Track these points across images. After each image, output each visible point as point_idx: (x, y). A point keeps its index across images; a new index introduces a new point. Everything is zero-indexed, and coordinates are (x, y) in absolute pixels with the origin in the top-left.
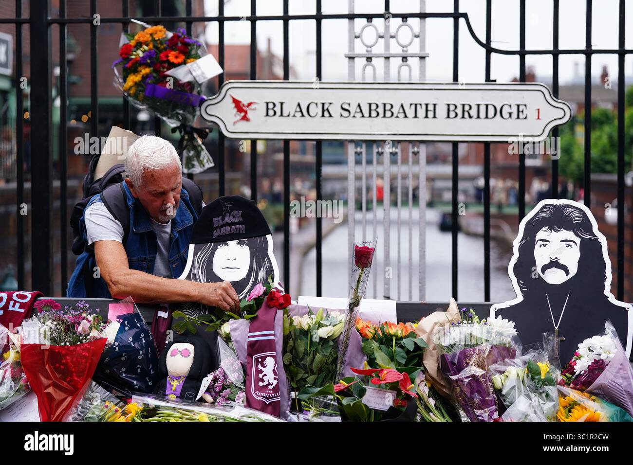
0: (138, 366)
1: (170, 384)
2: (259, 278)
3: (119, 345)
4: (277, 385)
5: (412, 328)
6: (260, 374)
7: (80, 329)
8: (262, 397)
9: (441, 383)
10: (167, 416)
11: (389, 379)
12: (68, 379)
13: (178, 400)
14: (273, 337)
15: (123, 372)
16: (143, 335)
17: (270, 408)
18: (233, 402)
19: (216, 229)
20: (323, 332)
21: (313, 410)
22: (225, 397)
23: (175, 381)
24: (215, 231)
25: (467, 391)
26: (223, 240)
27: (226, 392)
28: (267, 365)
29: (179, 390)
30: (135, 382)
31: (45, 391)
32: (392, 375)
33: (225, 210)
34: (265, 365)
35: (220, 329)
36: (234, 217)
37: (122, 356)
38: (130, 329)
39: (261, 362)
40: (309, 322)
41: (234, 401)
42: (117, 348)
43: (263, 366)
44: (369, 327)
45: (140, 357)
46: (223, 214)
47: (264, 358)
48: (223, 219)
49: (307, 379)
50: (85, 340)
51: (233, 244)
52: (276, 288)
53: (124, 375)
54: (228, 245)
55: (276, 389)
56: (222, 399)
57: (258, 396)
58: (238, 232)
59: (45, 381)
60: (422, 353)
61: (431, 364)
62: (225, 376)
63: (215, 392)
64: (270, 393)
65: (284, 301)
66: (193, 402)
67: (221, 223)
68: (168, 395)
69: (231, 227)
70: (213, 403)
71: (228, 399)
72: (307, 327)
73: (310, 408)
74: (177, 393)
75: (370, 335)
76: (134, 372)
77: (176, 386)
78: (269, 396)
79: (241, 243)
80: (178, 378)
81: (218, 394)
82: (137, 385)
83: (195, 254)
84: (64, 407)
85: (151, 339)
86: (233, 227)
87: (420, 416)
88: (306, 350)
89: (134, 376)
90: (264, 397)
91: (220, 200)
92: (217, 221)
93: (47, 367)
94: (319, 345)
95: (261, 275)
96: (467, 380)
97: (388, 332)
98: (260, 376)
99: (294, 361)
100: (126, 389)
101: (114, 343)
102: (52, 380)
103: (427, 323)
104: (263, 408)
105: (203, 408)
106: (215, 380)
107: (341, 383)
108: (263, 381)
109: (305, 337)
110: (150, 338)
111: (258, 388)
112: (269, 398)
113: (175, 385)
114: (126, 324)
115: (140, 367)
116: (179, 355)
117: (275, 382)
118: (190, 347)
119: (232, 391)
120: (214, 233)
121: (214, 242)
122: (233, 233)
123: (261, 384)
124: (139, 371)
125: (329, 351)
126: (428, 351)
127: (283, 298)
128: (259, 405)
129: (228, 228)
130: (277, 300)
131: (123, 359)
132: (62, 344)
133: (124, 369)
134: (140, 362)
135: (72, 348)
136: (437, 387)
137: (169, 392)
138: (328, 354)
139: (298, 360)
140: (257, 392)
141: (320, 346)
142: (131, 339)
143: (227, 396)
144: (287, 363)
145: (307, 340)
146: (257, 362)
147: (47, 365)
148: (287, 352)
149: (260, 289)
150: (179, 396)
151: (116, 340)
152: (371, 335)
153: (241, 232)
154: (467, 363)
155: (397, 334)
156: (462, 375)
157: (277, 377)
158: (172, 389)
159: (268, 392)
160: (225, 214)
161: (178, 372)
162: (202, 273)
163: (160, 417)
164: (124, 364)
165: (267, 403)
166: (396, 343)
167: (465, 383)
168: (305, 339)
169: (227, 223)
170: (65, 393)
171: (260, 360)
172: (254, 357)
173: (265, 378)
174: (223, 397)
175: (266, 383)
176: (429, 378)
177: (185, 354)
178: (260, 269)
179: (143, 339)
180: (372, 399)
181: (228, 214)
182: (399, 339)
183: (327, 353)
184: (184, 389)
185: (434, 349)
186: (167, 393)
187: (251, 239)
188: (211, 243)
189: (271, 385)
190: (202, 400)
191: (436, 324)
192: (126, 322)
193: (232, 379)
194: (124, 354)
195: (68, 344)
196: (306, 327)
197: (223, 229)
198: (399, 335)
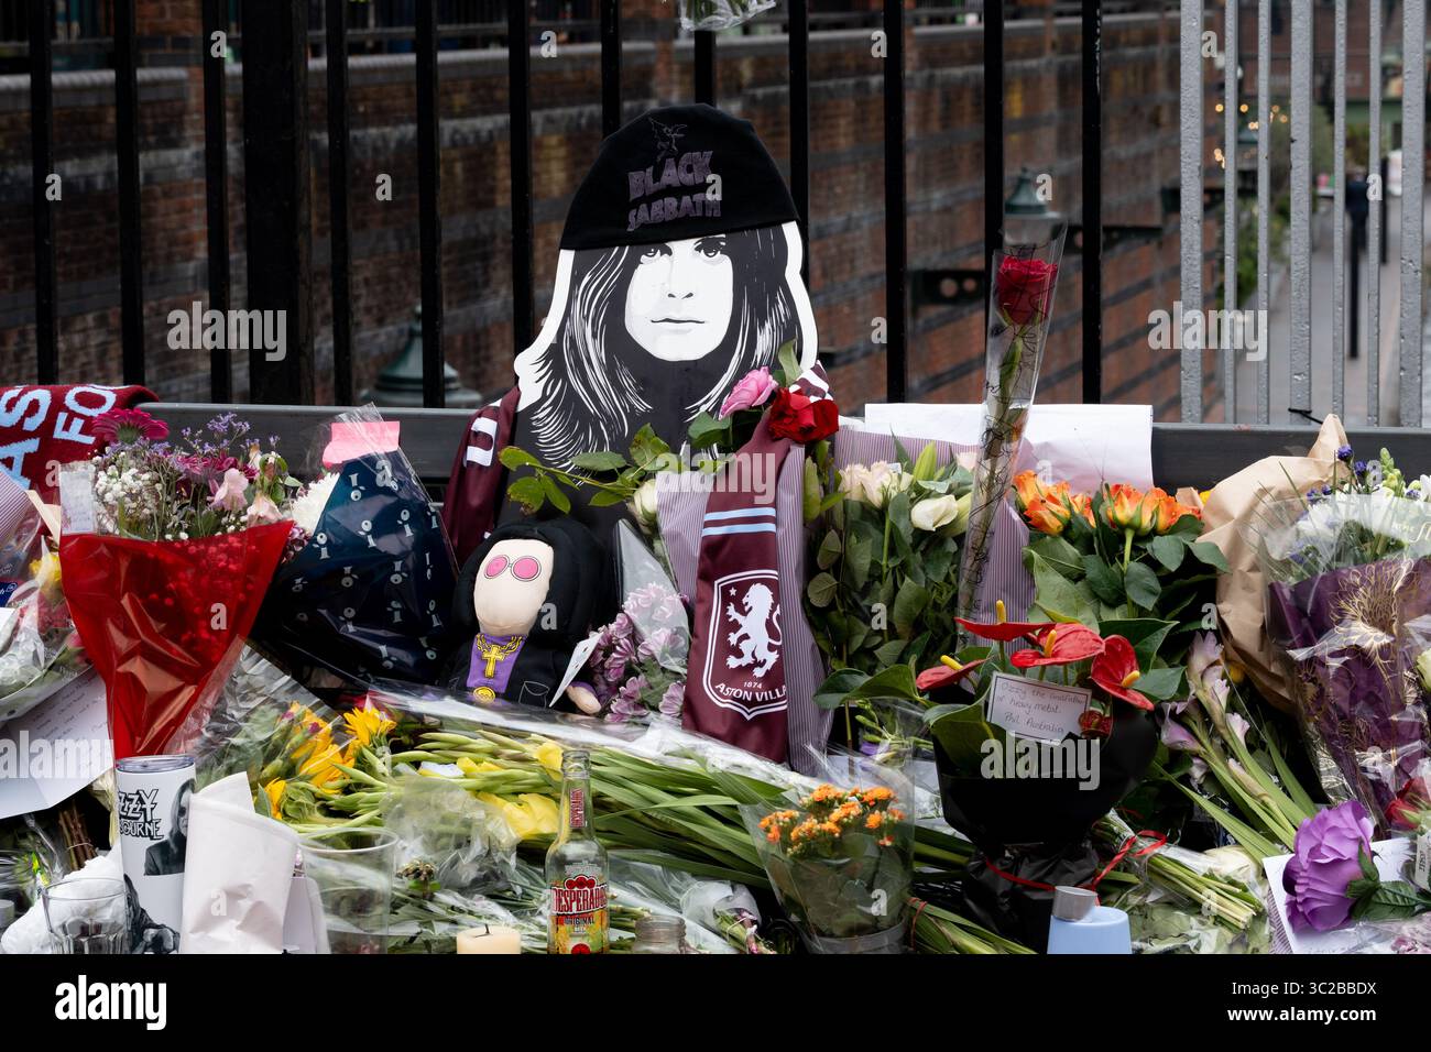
0: (394, 604)
1: (480, 656)
2: (758, 353)
3: (329, 541)
4: (778, 665)
5: (1195, 503)
6: (731, 634)
7: (221, 494)
8: (734, 699)
9: (1273, 670)
10: (451, 749)
11: (1066, 652)
12: (184, 638)
13: (500, 703)
14: (770, 527)
15: (348, 620)
16: (405, 516)
17: (755, 734)
18: (652, 714)
19: (636, 204)
20: (926, 515)
21: (889, 741)
22: (632, 698)
23: (495, 649)
24: (633, 212)
25: (1337, 693)
26: (657, 237)
27: (634, 685)
28: (751, 609)
29: (505, 675)
30: (383, 649)
31: (120, 669)
32: (1077, 643)
33: (662, 149)
34: (747, 608)
35: (632, 500)
36: (690, 169)
37: (343, 575)
38: (365, 495)
39: (736, 597)
40: (886, 484)
41: (656, 709)
42: (324, 550)
43: (741, 610)
44: (1055, 501)
45: (396, 579)
46: (659, 159)
47: (743, 588)
48: (657, 177)
49: (876, 652)
50: (232, 528)
51: (684, 249)
52: (804, 382)
53: (351, 628)
54: (670, 252)
55: (774, 678)
56: (626, 705)
57: (721, 698)
58: (699, 214)
59: (121, 642)
60: (1216, 580)
61: (1241, 613)
62: (635, 637)
63: (608, 684)
64: (757, 690)
65: (816, 421)
66: (544, 710)
67: (652, 187)
68: (472, 690)
69: (679, 200)
70: (601, 715)
71: (642, 704)
72: (881, 498)
73: (880, 734)
74: (497, 683)
75: (1054, 524)
76: (384, 620)
77: (497, 662)
78: (754, 696)
79: (708, 248)
80: (503, 640)
81: (614, 689)
82: (388, 658)
83: (576, 280)
84: (172, 716)
85: (435, 526)
86: (686, 199)
87: (1201, 767)
88: (875, 565)
89: (381, 633)
90: (740, 700)
91: (651, 119)
92: (639, 181)
93: (125, 601)
94: (914, 551)
95: (764, 341)
96: (1335, 663)
97: (1110, 514)
98: (733, 638)
99: (842, 598)
100: (362, 670)
101: (316, 534)
102: (139, 638)
103: (1238, 490)
104: (735, 733)
105: (566, 728)
106: (608, 648)
107: (944, 664)
108: (739, 654)
109: (876, 528)
110: (431, 524)
111: (723, 675)
112: (752, 703)
113: (493, 659)
114: (354, 483)
115: (399, 606)
116: (507, 574)
117: (772, 658)
118: (541, 553)
119: (653, 680)
120: (631, 218)
121: (630, 245)
122: (687, 215)
123: (733, 662)
124: (397, 618)
125: (944, 570)
126: (1237, 575)
127: (814, 410)
128: (724, 723)
129: (671, 202)
130: (796, 417)
131: (347, 582)
132: (169, 537)
133: (350, 613)
134: (398, 592)
135: (193, 549)
136: (1260, 683)
137: (476, 681)
138: (940, 579)
139: (854, 594)
140: (722, 687)
141: (918, 555)
142: (367, 526)
143: (639, 696)
144: (818, 601)
145: (880, 536)
146: (726, 599)
147: (126, 596)
148: (819, 571)
149: (758, 385)
150: (503, 691)
151: (323, 525)
152: (1059, 524)
153: (709, 214)
154: (1341, 612)
155: (1136, 522)
156: (1324, 647)
157: (779, 643)
158: (484, 672)
159: (750, 685)
160: (663, 161)
161: (501, 623)
162: (594, 336)
163: (429, 750)
164: (350, 597)
165: (749, 718)
166: (1134, 548)
167: (1331, 672)
168: (874, 532)
169: (669, 186)
170: (178, 675)
171: (733, 592)
172: (716, 582)
173: (744, 646)
174: (628, 697)
175: (747, 660)
176: (1233, 654)
177: (526, 571)
178: (762, 325)
179: (407, 527)
180: (1021, 711)
181: (670, 161)
182: (1143, 537)
183: (938, 574)
184: (518, 674)
185: (1254, 568)
186: (470, 683)
187: (738, 235)
188: (622, 246)
189: (761, 664)
190: (568, 707)
191: (1264, 491)
192: (354, 478)
193: (652, 648)
194: (348, 569)
195: (184, 536)
196: (876, 499)
197: (656, 206)
198: (1146, 522)
